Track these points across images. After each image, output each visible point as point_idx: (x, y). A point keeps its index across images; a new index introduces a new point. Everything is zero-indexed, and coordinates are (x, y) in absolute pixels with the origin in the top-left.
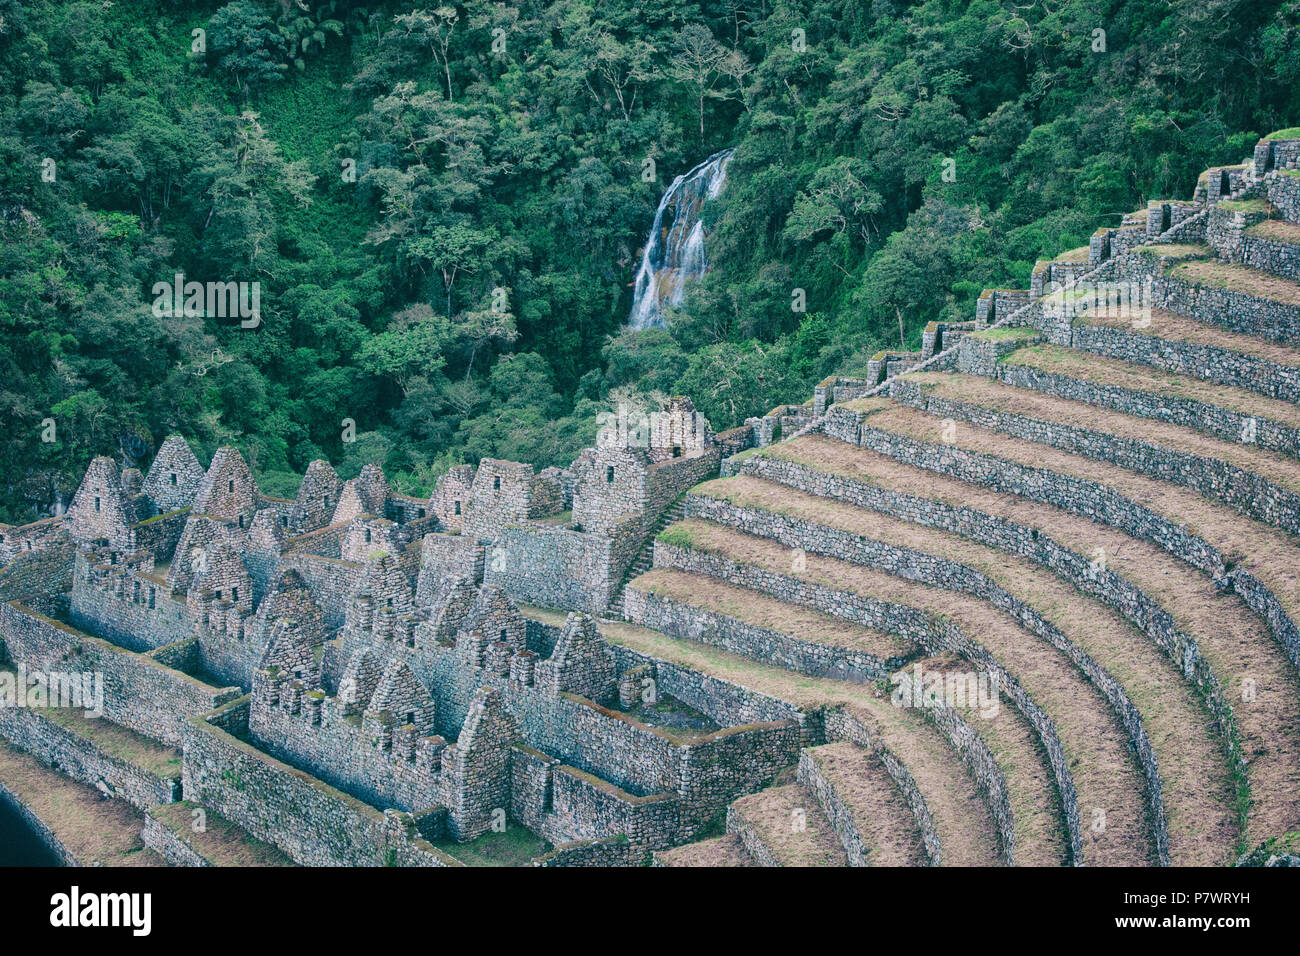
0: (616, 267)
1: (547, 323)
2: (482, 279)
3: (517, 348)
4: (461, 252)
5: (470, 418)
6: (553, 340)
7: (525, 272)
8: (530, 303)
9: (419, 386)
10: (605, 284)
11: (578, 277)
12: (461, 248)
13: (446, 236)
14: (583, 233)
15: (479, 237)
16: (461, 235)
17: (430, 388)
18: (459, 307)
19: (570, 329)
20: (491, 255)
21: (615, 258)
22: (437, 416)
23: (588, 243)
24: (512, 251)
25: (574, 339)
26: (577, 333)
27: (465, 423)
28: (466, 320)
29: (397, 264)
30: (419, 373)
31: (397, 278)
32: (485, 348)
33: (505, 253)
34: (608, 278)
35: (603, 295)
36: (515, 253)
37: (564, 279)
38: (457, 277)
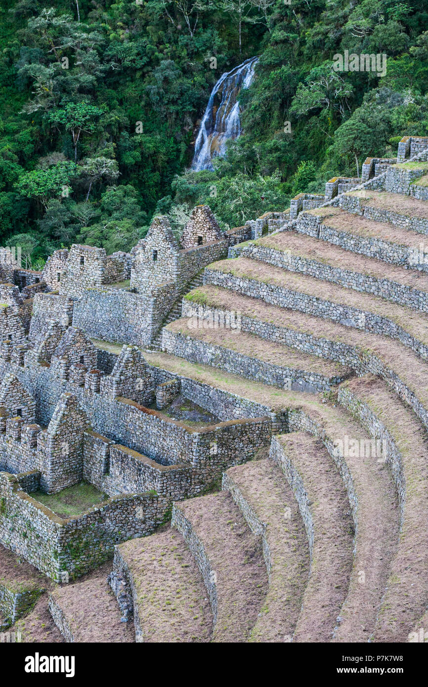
0: (183, 131)
1: (139, 166)
2: (97, 138)
3: (119, 181)
4: (83, 119)
5: (88, 226)
6: (142, 177)
7: (125, 134)
8: (128, 153)
9: (55, 205)
10: (176, 142)
11: (158, 137)
12: (83, 117)
13: (74, 109)
14: (163, 109)
15: (95, 110)
16: (83, 108)
17: (62, 207)
18: (82, 155)
19: (153, 171)
20: (103, 122)
21: (182, 126)
22: (66, 224)
23: (166, 116)
24: (116, 119)
25: (156, 177)
26: (157, 173)
27: (85, 229)
28: (86, 164)
29: (43, 126)
30: (56, 197)
31: (42, 136)
32: (98, 183)
33: (112, 121)
34: (178, 139)
35: (175, 149)
36: (118, 121)
37: (150, 138)
38: (81, 135)
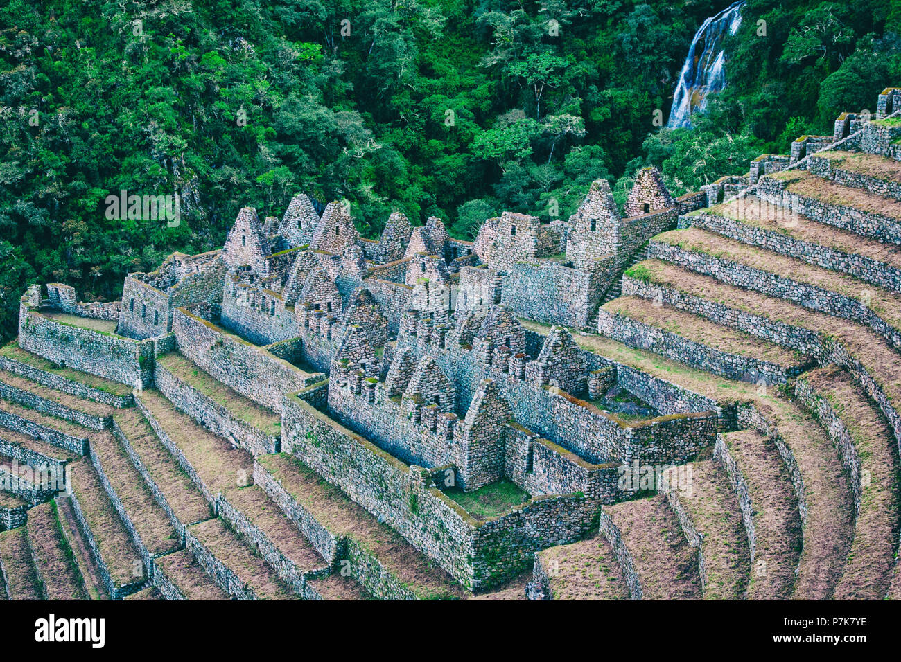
0: (659, 84)
1: (608, 124)
2: (562, 92)
3: (585, 141)
4: (547, 72)
5: (550, 191)
6: (612, 137)
7: (593, 88)
8: (596, 110)
9: (513, 167)
10: (651, 97)
11: (631, 91)
12: (547, 69)
13: (536, 61)
14: (636, 60)
15: (561, 62)
16: (547, 61)
17: (521, 170)
18: (546, 112)
19: (625, 129)
20: (569, 75)
21: (659, 79)
22: (525, 189)
23: (640, 67)
24: (583, 72)
25: (627, 136)
26: (629, 131)
27: (545, 194)
28: (549, 122)
29: (502, 81)
30: (515, 159)
31: (502, 91)
32: (562, 142)
33: (579, 73)
34: (654, 92)
35: (649, 104)
36: (586, 73)
37: (621, 93)
38: (546, 88)
